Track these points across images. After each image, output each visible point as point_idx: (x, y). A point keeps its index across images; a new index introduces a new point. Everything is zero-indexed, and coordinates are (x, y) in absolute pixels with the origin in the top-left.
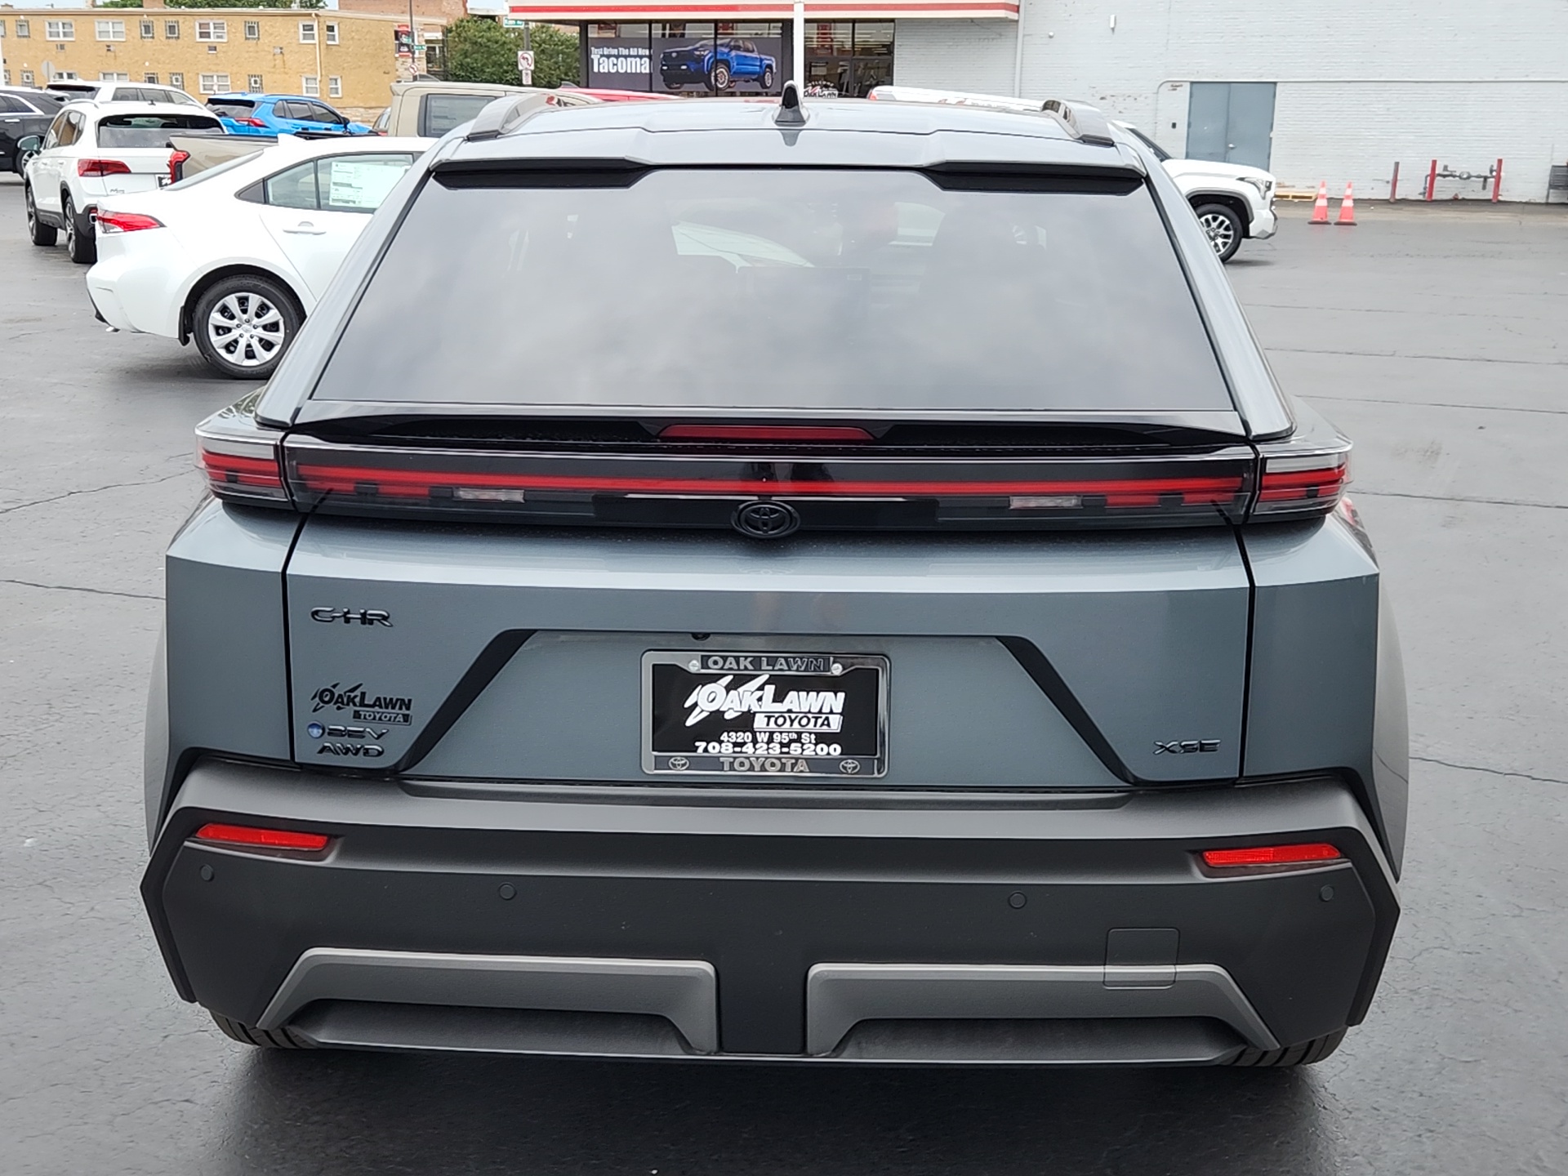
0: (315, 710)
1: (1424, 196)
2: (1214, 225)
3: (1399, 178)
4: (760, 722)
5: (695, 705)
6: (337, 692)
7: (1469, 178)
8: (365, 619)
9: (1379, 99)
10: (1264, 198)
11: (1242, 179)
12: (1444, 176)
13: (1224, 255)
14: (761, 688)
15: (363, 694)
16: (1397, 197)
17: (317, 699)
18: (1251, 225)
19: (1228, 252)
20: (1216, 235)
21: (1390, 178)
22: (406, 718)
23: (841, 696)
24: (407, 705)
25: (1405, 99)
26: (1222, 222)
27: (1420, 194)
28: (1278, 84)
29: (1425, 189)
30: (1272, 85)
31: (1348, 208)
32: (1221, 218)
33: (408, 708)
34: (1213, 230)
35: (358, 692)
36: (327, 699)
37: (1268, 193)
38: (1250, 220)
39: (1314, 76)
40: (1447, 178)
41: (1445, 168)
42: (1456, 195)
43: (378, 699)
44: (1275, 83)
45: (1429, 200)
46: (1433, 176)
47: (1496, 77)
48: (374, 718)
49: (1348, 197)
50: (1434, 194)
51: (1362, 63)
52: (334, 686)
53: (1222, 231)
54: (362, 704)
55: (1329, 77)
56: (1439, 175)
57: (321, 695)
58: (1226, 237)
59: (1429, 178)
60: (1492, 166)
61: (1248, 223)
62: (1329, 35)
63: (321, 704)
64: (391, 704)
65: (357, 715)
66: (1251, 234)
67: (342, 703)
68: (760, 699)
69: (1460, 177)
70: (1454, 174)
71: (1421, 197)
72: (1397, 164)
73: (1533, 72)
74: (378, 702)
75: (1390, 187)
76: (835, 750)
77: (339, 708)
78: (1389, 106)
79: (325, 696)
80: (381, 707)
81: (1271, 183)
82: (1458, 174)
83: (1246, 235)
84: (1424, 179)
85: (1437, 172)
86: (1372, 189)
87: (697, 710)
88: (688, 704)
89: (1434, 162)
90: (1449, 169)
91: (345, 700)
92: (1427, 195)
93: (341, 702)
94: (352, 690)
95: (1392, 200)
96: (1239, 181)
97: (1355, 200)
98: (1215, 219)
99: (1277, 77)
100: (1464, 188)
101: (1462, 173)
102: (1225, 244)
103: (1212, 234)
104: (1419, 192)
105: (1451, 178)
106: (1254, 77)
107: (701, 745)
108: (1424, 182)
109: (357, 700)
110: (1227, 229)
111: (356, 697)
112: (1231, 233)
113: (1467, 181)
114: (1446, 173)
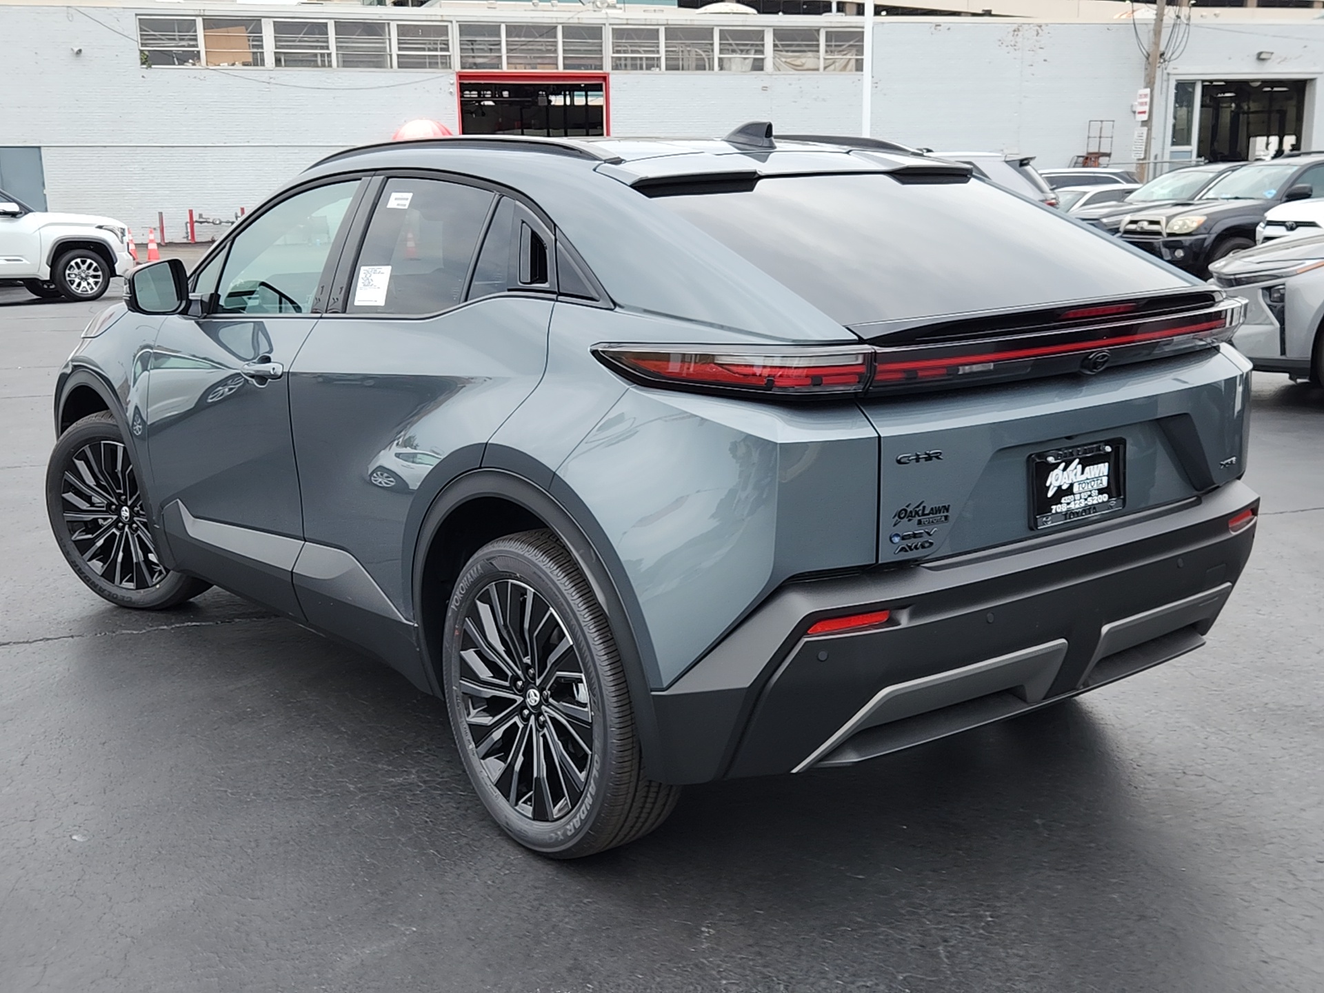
0: (895, 525)
1: (188, 239)
2: (84, 267)
3: (165, 225)
4: (1076, 489)
5: (1051, 484)
6: (909, 510)
7: (220, 223)
8: (929, 458)
9: (134, 161)
10: (122, 242)
11: (100, 227)
12: (201, 223)
13: (97, 292)
14: (1076, 468)
15: (924, 507)
16: (166, 241)
17: (897, 518)
18: (116, 266)
19: (100, 289)
20: (87, 276)
21: (157, 225)
22: (946, 517)
23: (1107, 464)
24: (947, 509)
25: (155, 161)
26: (91, 265)
27: (184, 238)
28: (42, 148)
29: (187, 233)
30: (37, 149)
31: (154, 250)
32: (89, 261)
33: (947, 511)
34: (84, 272)
35: (921, 508)
36: (902, 516)
37: (124, 238)
38: (115, 261)
39: (73, 142)
40: (204, 224)
41: (201, 216)
42: (213, 237)
43: (932, 509)
44: (39, 147)
45: (193, 242)
46: (192, 222)
47: (225, 143)
48: (929, 523)
49: (152, 241)
50: (196, 237)
51: (113, 130)
52: (907, 506)
53: (91, 272)
54: (924, 515)
55: (87, 142)
56: (197, 222)
57: (899, 514)
58: (95, 277)
59: (189, 225)
60: (236, 214)
61: (114, 264)
62: (79, 107)
63: (899, 520)
64: (938, 510)
65: (920, 522)
66: (118, 273)
67: (912, 516)
68: (1076, 475)
69: (213, 223)
70: (208, 220)
71: (185, 241)
72: (161, 214)
73: (253, 139)
74: (933, 511)
75: (158, 233)
76: (1105, 497)
77: (909, 520)
78: (143, 167)
79: (903, 514)
80: (933, 514)
81: (124, 230)
82: (211, 221)
83: (113, 273)
84: (184, 225)
85: (194, 220)
86: (143, 235)
87: (1052, 487)
88: (1048, 484)
89: (191, 212)
90: (204, 217)
91: (913, 514)
92: (190, 238)
93: (910, 516)
94: (918, 506)
95: (163, 244)
96: (98, 229)
97: (136, 245)
98: (84, 262)
99: (40, 142)
100: (217, 232)
101: (214, 219)
102: (96, 283)
103: (83, 275)
104: (183, 236)
105: (206, 224)
106: (19, 142)
107: (1054, 507)
108: (185, 228)
109: (920, 512)
110: (96, 270)
111: (920, 510)
112: (100, 273)
113: (219, 226)
114: (201, 220)
